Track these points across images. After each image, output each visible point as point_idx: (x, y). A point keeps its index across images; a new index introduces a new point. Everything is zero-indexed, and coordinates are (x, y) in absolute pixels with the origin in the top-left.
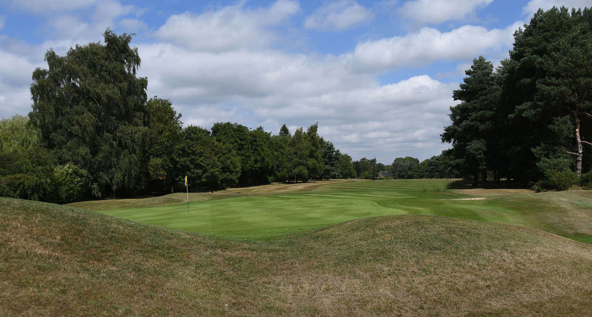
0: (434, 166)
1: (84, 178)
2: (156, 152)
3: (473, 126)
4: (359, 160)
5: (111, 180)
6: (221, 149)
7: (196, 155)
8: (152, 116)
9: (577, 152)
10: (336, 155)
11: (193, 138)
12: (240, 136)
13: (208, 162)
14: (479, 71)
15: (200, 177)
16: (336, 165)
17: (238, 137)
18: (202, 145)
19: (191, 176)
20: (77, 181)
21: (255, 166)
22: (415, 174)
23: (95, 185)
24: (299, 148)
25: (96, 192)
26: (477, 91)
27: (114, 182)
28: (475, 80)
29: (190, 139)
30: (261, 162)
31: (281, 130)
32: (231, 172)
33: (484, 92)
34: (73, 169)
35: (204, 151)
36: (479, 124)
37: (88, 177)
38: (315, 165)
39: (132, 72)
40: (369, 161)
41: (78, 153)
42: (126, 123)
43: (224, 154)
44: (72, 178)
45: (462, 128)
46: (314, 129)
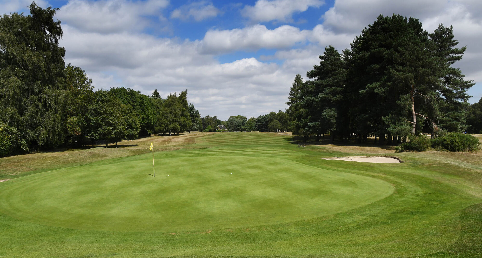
0: (260, 122)
1: (14, 135)
2: (72, 112)
3: (328, 98)
4: (205, 117)
5: (38, 136)
6: (124, 109)
7: (107, 114)
8: (68, 80)
9: (412, 121)
10: (197, 114)
11: (103, 100)
12: (132, 99)
13: (117, 121)
14: (331, 57)
15: (110, 133)
16: (196, 122)
17: (131, 99)
18: (111, 106)
19: (102, 132)
20: (8, 138)
21: (142, 122)
22: (246, 128)
23: (23, 141)
24: (173, 108)
25: (25, 147)
26: (330, 71)
27: (40, 138)
28: (328, 63)
29: (101, 101)
30: (147, 119)
31: (153, 94)
32: (133, 129)
33: (335, 73)
34: (4, 127)
35: (114, 111)
36: (332, 96)
37: (17, 134)
38: (185, 122)
39: (54, 42)
40: (211, 118)
41: (6, 113)
42: (51, 86)
43: (127, 114)
44: (3, 135)
45: (319, 99)
46: (184, 94)
